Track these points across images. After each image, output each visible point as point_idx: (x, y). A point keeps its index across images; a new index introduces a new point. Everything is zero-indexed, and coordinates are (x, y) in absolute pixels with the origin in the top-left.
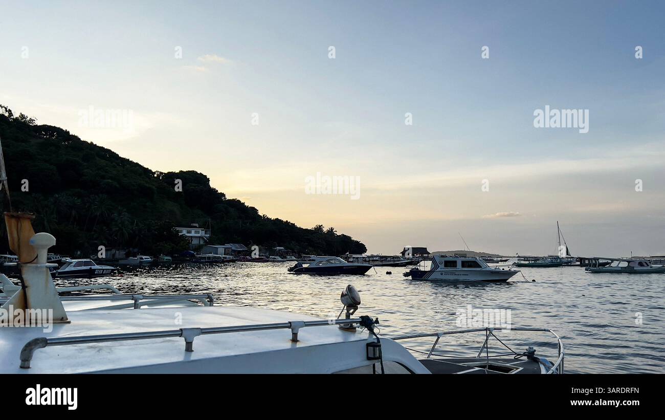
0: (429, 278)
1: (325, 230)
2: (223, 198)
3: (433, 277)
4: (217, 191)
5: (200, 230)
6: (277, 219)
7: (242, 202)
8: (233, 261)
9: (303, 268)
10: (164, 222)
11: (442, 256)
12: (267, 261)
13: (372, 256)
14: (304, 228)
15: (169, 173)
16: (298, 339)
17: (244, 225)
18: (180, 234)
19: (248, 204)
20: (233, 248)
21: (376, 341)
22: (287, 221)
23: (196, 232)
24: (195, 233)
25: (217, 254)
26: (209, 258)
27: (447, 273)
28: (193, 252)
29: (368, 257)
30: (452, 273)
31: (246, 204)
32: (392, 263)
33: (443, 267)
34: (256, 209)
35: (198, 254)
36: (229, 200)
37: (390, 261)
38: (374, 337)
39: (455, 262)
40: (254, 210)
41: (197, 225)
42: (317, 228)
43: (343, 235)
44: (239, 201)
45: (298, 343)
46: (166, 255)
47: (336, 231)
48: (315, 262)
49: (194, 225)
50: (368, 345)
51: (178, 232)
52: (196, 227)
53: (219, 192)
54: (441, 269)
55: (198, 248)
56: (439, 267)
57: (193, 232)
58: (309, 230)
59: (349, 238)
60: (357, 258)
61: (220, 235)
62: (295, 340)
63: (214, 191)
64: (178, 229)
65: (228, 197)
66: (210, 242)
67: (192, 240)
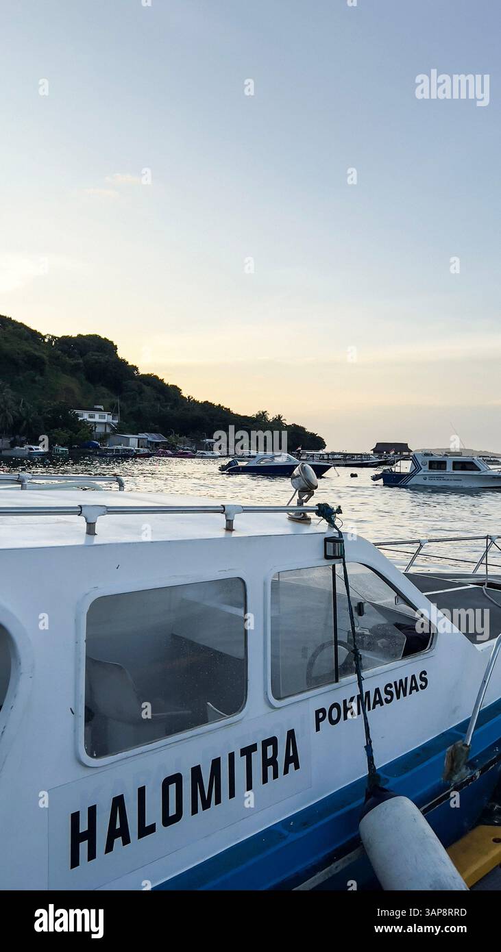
0: (409, 484)
1: (270, 418)
2: (135, 372)
3: (413, 481)
4: (127, 363)
5: (106, 414)
6: (206, 402)
7: (160, 378)
8: (148, 456)
9: (239, 467)
10: (58, 403)
11: (426, 455)
12: (193, 457)
13: (333, 454)
14: (242, 415)
15: (64, 337)
16: (234, 528)
17: (162, 409)
18: (80, 419)
19: (169, 381)
20: (150, 439)
21: (337, 536)
22: (220, 405)
23: (101, 417)
24: (99, 418)
25: (127, 446)
26: (118, 450)
27: (431, 477)
28: (97, 443)
29: (328, 454)
30: (439, 478)
31: (166, 382)
32: (360, 462)
33: (427, 469)
34: (179, 389)
35: (104, 446)
36: (143, 376)
37: (357, 460)
38: (335, 530)
39: (445, 463)
40: (176, 389)
41: (102, 407)
42: (260, 415)
43: (294, 425)
44: (156, 377)
45: (233, 532)
46: (63, 446)
47: (285, 420)
48: (257, 459)
49: (98, 407)
50: (327, 540)
51: (77, 416)
52: (100, 410)
53: (130, 364)
54: (424, 471)
55: (104, 438)
56: (421, 469)
57: (97, 416)
58: (249, 417)
59: (303, 429)
60: (313, 456)
61: (133, 421)
62: (229, 528)
63: (123, 363)
64: (77, 412)
65: (142, 371)
66: (119, 430)
67: (95, 428)
